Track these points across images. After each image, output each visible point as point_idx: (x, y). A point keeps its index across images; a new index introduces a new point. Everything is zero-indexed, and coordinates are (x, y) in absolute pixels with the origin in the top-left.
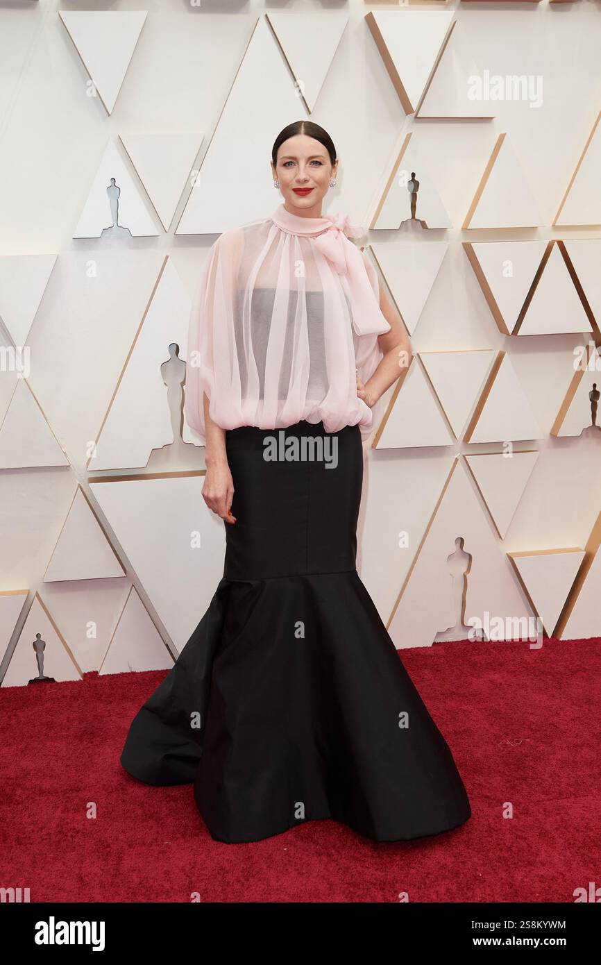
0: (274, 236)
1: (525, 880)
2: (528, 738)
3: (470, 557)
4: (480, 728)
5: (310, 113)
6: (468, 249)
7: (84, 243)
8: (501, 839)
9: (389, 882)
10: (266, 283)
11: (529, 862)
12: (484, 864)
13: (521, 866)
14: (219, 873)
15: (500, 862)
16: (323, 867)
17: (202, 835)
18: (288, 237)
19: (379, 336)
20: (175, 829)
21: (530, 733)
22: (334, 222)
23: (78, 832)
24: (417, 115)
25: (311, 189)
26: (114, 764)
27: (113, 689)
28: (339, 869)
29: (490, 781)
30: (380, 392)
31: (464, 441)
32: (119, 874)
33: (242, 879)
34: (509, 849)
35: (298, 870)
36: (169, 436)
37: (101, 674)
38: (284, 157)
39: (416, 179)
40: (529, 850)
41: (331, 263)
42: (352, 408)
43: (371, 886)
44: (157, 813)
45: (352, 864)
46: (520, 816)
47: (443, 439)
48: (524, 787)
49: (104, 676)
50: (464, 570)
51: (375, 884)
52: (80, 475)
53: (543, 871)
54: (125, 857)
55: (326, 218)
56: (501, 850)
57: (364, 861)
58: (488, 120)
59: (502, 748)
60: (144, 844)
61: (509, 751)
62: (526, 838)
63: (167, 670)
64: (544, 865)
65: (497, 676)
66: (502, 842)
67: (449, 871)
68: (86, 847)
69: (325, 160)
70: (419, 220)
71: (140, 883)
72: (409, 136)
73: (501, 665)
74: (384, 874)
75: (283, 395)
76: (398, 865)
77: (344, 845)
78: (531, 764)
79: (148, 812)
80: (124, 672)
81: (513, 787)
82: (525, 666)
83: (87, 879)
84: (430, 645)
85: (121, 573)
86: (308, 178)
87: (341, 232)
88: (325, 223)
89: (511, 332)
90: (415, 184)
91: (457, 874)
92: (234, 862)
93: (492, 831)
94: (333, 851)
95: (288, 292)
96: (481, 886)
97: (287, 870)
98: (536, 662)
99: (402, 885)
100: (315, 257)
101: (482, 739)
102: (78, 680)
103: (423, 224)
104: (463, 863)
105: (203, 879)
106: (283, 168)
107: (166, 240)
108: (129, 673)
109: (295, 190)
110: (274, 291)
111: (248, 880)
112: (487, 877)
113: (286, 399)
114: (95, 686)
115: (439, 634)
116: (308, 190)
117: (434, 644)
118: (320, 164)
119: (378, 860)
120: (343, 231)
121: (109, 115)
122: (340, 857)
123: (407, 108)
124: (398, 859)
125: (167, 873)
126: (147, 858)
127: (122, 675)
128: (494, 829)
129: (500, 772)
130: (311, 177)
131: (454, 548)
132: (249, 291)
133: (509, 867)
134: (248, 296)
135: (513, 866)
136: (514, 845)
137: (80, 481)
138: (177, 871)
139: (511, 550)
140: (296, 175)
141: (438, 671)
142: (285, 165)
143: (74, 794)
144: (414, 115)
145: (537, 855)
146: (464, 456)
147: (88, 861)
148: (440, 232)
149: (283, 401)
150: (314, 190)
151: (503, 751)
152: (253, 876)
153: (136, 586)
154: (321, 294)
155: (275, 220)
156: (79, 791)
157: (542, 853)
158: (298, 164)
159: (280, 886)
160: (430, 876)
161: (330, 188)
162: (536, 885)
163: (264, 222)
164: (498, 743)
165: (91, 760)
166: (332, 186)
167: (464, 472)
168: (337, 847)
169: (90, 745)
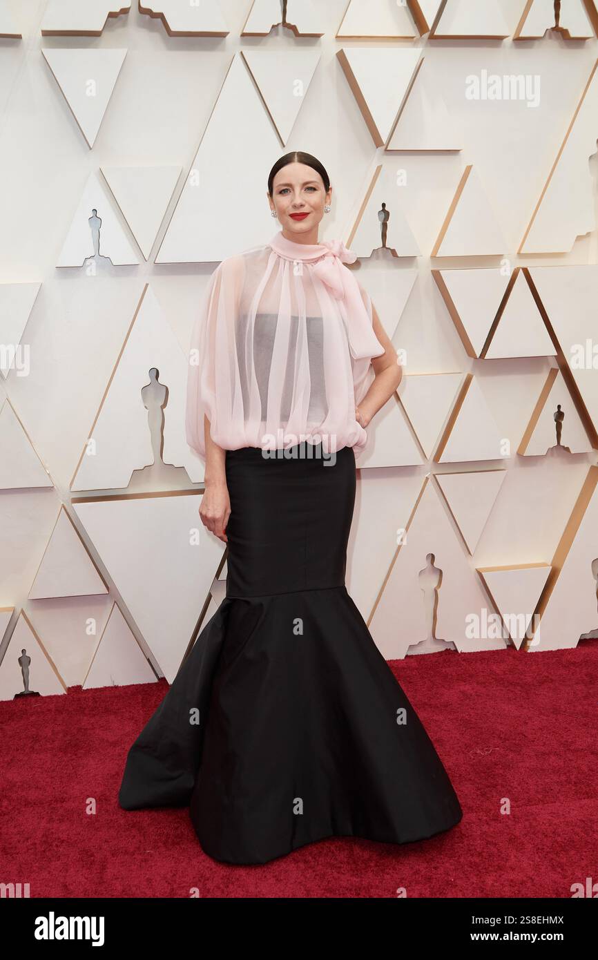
0: (274, 263)
1: (495, 884)
2: (498, 747)
3: (441, 572)
4: (451, 737)
5: (284, 146)
6: (437, 276)
7: (67, 271)
8: (472, 845)
9: (364, 888)
10: (268, 308)
11: (499, 867)
12: (456, 869)
13: (491, 871)
14: (200, 881)
15: (472, 867)
16: (300, 874)
17: (183, 844)
18: (287, 263)
19: (373, 359)
20: (156, 838)
21: (500, 742)
22: (330, 249)
23: (63, 841)
24: (387, 148)
25: (307, 214)
26: (98, 775)
27: (96, 702)
28: (316, 875)
29: (461, 789)
30: (374, 412)
31: (434, 460)
32: (104, 882)
33: (221, 886)
34: (480, 854)
35: (276, 876)
36: (149, 458)
37: (84, 688)
38: (280, 185)
39: (386, 209)
40: (499, 856)
41: (329, 289)
42: (351, 430)
43: (346, 892)
44: (139, 822)
45: (329, 870)
46: (490, 823)
47: (414, 459)
48: (495, 794)
49: (88, 690)
50: (435, 585)
51: (351, 890)
52: (63, 496)
53: (512, 876)
54: (108, 866)
55: (324, 245)
56: (472, 855)
57: (340, 867)
58: (455, 152)
59: (472, 757)
60: (126, 852)
61: (480, 760)
62: (496, 844)
63: (149, 684)
64: (513, 869)
65: (468, 687)
66: (473, 847)
67: (422, 876)
68: (70, 856)
69: (319, 186)
70: (389, 249)
71: (124, 891)
72: (379, 169)
73: (471, 676)
74: (359, 880)
75: (285, 417)
76: (373, 871)
77: (321, 852)
78: (501, 771)
79: (131, 822)
80: (107, 686)
81: (483, 795)
82: (494, 677)
83: (71, 887)
84: (403, 657)
85: (103, 590)
86: (304, 203)
87: (337, 258)
88: (321, 249)
89: (478, 356)
90: (385, 213)
91: (430, 879)
92: (214, 870)
93: (463, 837)
94: (310, 858)
95: (290, 317)
96: (453, 890)
97: (265, 877)
98: (505, 674)
99: (377, 891)
100: (314, 282)
101: (453, 748)
102: (62, 694)
103: (394, 252)
104: (436, 868)
105: (185, 886)
106: (279, 195)
107: (146, 268)
108: (112, 687)
109: (292, 216)
110: (276, 316)
111: (228, 887)
112: (458, 882)
113: (287, 421)
114: (79, 700)
115: (411, 647)
116: (305, 215)
117: (407, 656)
118: (315, 189)
119: (354, 866)
120: (339, 258)
121: (91, 149)
122: (316, 864)
123: (377, 141)
124: (372, 865)
125: (149, 880)
126: (129, 866)
127: (106, 688)
128: (464, 835)
129: (470, 780)
130: (306, 202)
131: (425, 564)
132: (251, 316)
133: (480, 872)
134: (251, 321)
135: (484, 871)
136: (485, 850)
137: (63, 501)
138: (158, 879)
139: (480, 565)
140: (292, 201)
141: (410, 682)
142: (281, 193)
143: (58, 805)
144: (384, 147)
145: (507, 860)
146: (434, 475)
147: (72, 869)
148: (410, 260)
149: (284, 423)
150: (309, 215)
151: (474, 759)
152: (233, 883)
153: (118, 603)
154: (321, 319)
155: (273, 247)
156: (63, 802)
157: (512, 857)
158: (293, 190)
159: (259, 892)
160: (403, 881)
161: (325, 215)
162: (506, 889)
163: (263, 249)
164: (469, 752)
165: (75, 772)
166: (327, 212)
167: (434, 489)
168: (314, 854)
169: (74, 757)
